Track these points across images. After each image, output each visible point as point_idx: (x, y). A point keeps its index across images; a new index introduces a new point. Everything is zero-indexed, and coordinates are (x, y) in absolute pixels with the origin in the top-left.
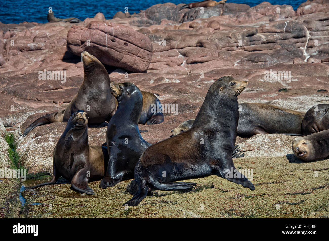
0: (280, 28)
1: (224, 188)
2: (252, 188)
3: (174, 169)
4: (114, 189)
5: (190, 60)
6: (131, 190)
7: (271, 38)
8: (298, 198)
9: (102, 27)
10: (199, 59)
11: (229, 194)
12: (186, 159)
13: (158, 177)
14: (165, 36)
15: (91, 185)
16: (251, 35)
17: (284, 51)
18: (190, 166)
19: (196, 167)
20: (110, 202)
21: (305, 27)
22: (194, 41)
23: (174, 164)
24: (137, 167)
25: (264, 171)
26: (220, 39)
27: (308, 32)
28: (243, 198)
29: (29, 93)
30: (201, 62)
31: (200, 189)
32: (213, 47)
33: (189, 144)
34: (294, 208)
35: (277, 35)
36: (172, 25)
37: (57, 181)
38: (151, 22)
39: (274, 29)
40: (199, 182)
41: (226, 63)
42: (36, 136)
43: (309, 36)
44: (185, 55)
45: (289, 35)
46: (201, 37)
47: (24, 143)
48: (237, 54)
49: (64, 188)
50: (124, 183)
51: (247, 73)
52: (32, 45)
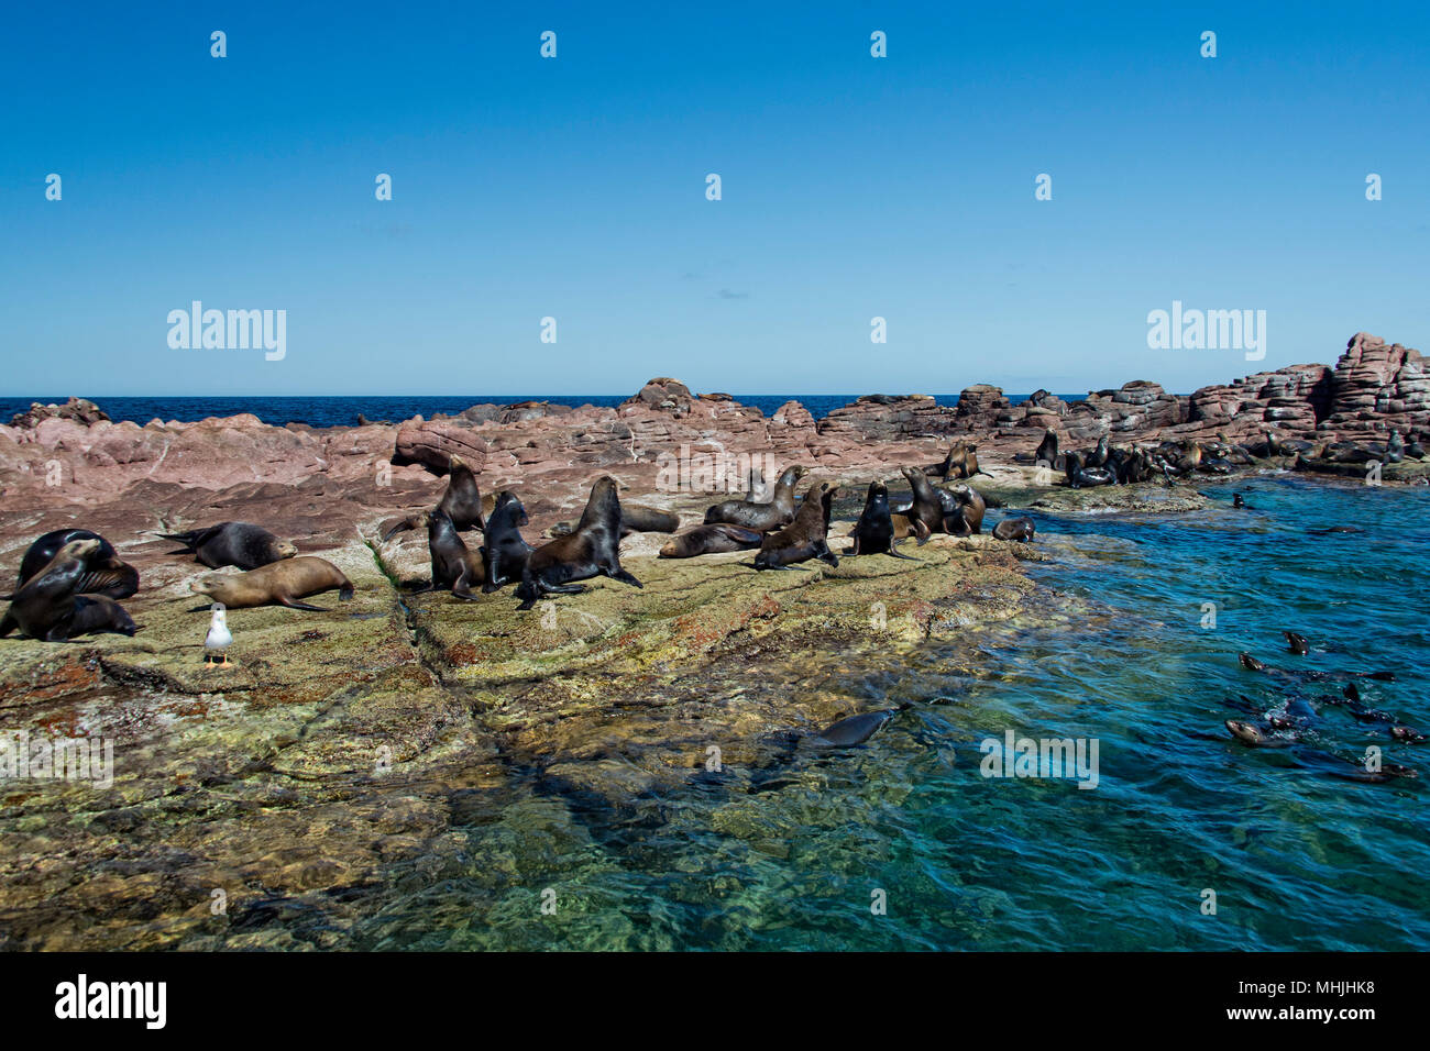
0: (607, 429)
1: (615, 587)
2: (640, 586)
3: (564, 572)
4: (498, 593)
5: (523, 461)
6: (518, 594)
7: (600, 439)
8: (685, 593)
9: (434, 429)
10: (533, 460)
11: (621, 594)
12: (575, 560)
13: (548, 580)
14: (494, 437)
15: (473, 591)
16: (580, 436)
17: (614, 452)
18: (579, 567)
19: (585, 569)
20: (500, 607)
21: (629, 428)
22: (525, 442)
23: (564, 567)
24: (525, 571)
25: (648, 570)
26: (551, 440)
27: (633, 434)
28: (634, 596)
29: (370, 498)
30: (535, 463)
31: (591, 590)
32: (546, 448)
33: (576, 545)
34: (681, 603)
35: (604, 436)
36: (497, 427)
37: (437, 588)
38: (472, 423)
39: (601, 430)
40: (589, 582)
41: (560, 463)
42: (402, 542)
43: (634, 438)
44: (516, 455)
45: (617, 436)
46: (532, 438)
47: (388, 549)
48: (569, 454)
49: (445, 594)
50: (507, 587)
51: (585, 473)
52: (355, 449)
